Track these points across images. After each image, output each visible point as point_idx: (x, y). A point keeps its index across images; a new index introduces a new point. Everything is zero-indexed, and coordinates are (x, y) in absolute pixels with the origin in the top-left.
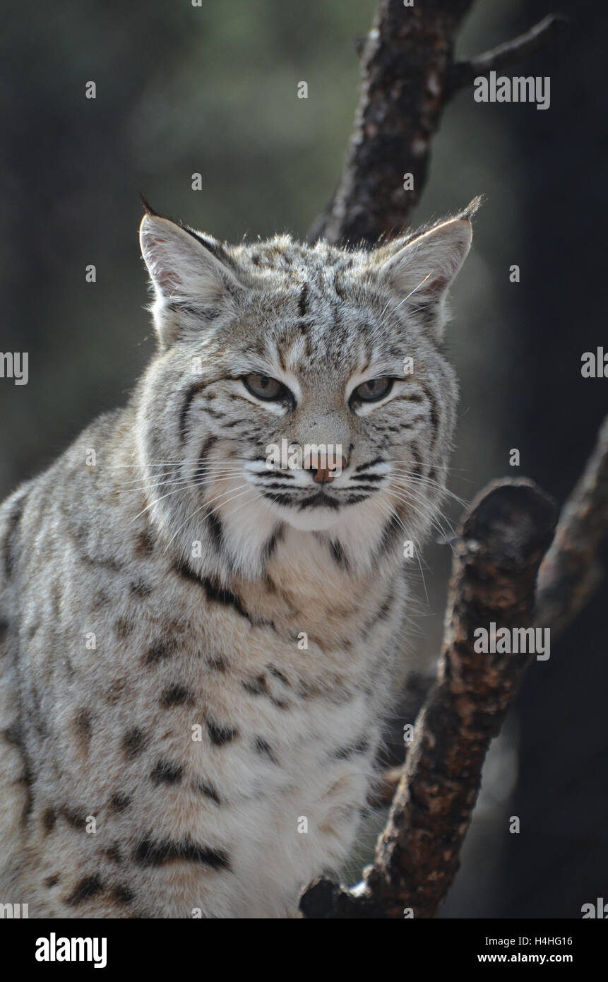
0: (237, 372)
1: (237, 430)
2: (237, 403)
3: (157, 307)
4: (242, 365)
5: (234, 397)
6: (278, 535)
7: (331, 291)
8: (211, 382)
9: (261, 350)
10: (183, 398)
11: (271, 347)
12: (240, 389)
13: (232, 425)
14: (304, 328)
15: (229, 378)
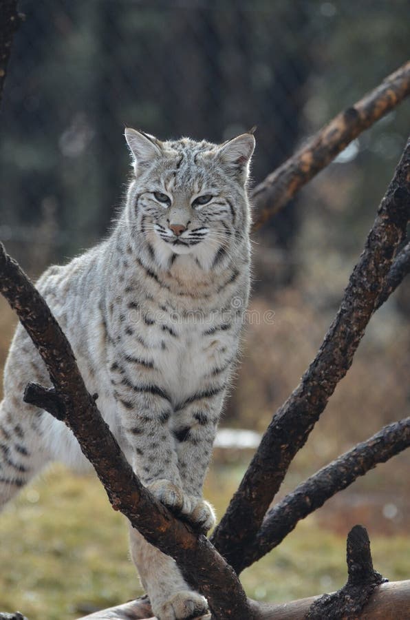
0: (151, 190)
1: (150, 212)
2: (150, 202)
3: (134, 164)
4: (153, 188)
5: (150, 200)
6: (174, 257)
7: (192, 161)
8: (143, 193)
9: (159, 182)
10: (135, 200)
11: (162, 181)
12: (152, 197)
13: (149, 210)
14: (175, 174)
15: (148, 192)
